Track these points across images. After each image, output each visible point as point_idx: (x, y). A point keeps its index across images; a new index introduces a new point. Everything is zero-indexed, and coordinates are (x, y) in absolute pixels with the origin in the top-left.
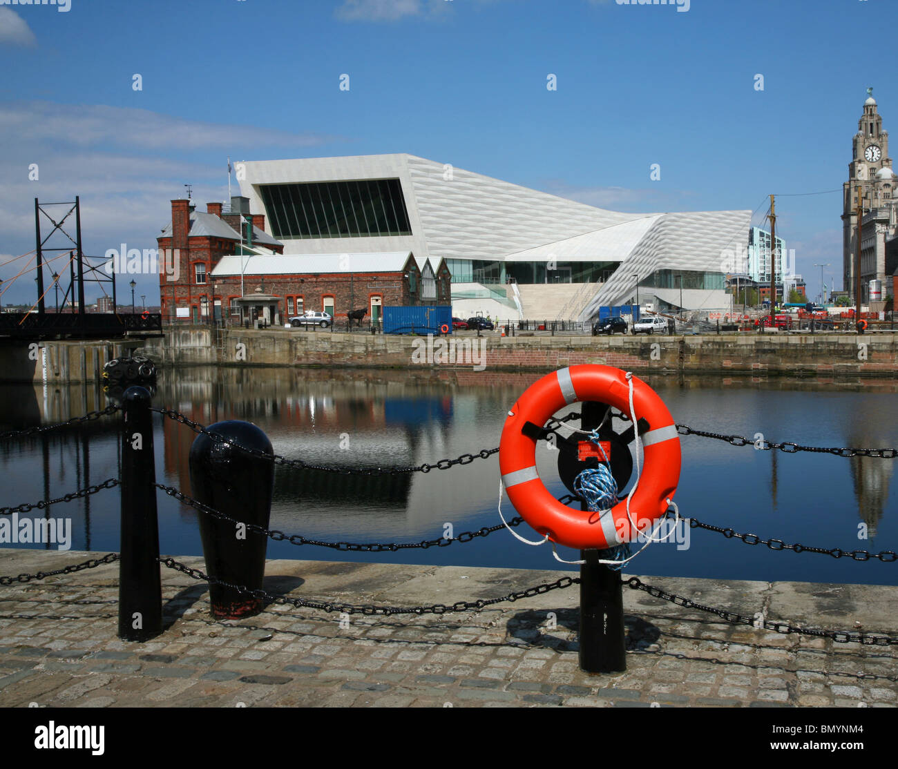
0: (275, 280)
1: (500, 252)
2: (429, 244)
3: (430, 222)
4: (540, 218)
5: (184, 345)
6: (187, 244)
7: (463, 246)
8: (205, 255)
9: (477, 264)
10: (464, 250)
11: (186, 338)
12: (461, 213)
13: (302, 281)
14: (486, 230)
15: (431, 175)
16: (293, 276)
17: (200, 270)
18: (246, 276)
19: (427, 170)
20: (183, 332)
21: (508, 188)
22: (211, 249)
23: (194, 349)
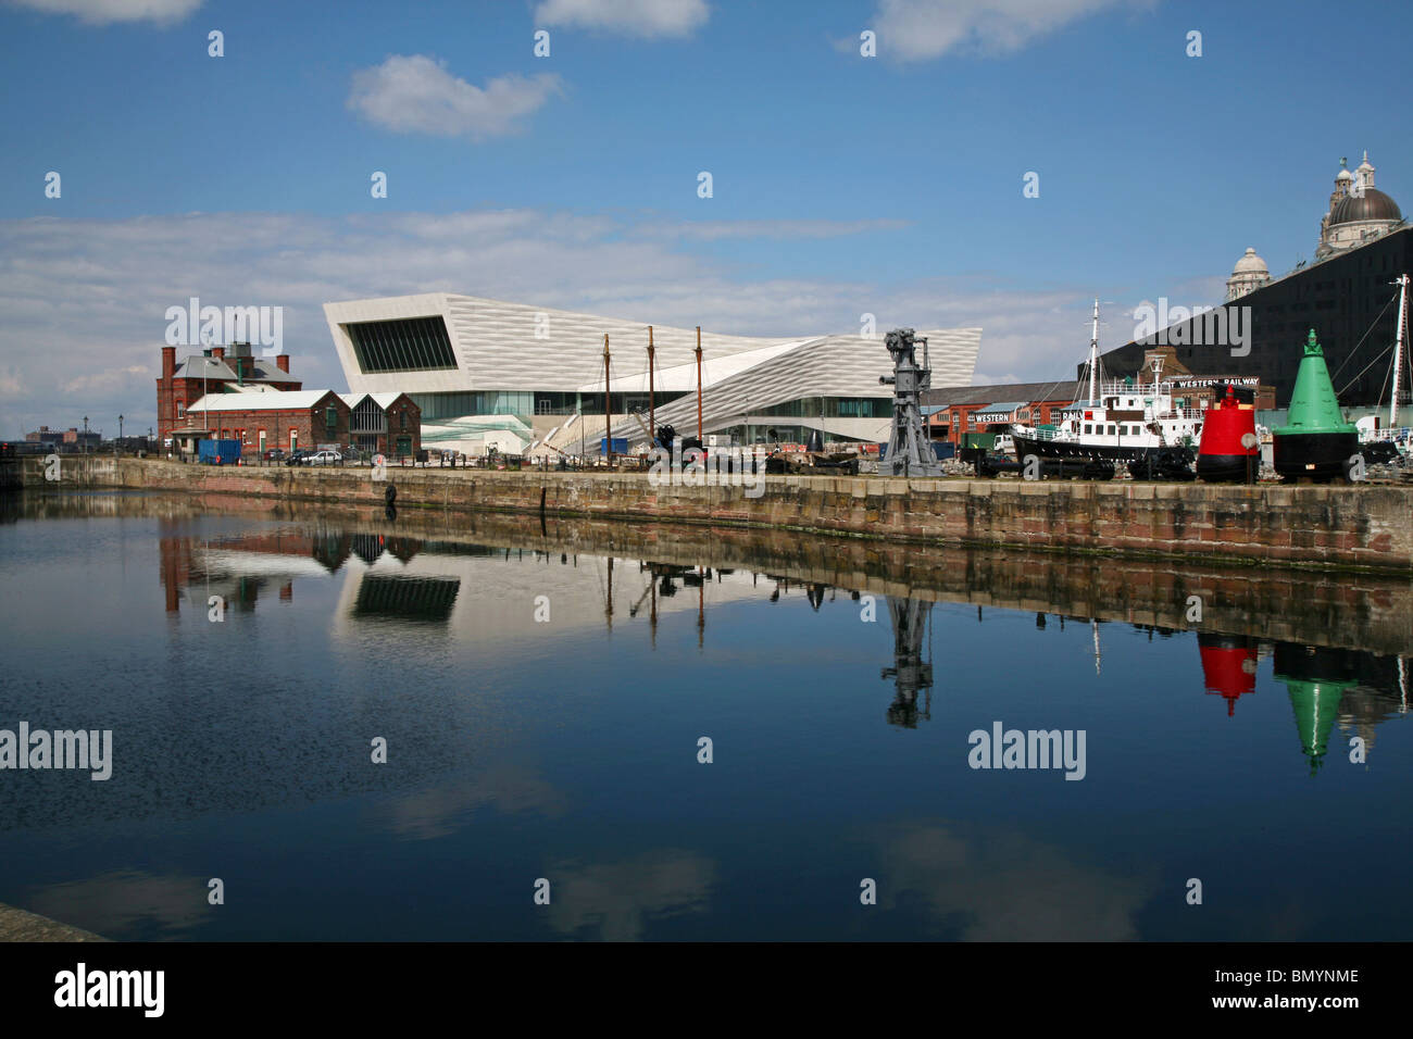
0: (227, 415)
1: (570, 383)
2: (473, 377)
3: (475, 357)
4: (631, 348)
5: (97, 471)
6: (172, 385)
7: (518, 378)
8: (182, 394)
9: (539, 396)
10: (519, 382)
11: (99, 464)
12: (518, 346)
13: (245, 417)
14: (554, 362)
15: (476, 311)
16: (239, 411)
17: (180, 407)
18: (208, 412)
19: (473, 307)
20: (96, 460)
21: (583, 319)
22: (187, 389)
23: (105, 474)
